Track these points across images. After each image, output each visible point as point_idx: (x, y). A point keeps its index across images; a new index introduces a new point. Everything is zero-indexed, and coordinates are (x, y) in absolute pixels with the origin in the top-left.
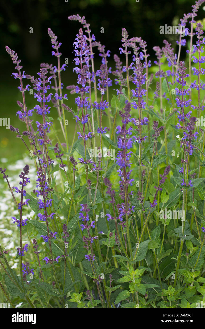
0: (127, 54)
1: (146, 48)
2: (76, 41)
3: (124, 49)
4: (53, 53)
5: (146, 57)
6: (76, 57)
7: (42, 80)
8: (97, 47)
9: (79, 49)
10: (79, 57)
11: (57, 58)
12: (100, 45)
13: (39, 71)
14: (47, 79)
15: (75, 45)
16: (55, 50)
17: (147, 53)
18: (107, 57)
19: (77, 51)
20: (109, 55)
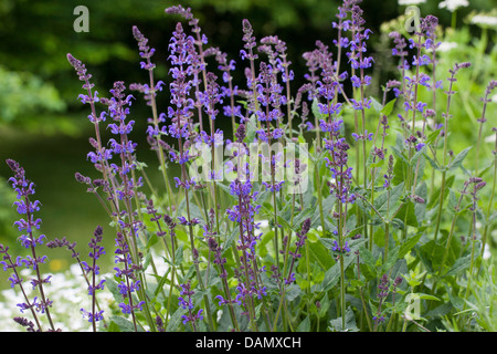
0: (252, 59)
1: (285, 52)
2: (173, 42)
3: (247, 51)
4: (143, 65)
5: (286, 65)
6: (173, 67)
7: (117, 100)
8: (215, 56)
9: (177, 54)
10: (178, 66)
11: (148, 71)
12: (219, 53)
13: (112, 87)
14: (124, 99)
15: (171, 48)
16: (145, 60)
17: (288, 59)
18: (231, 71)
19: (174, 57)
20: (233, 68)
